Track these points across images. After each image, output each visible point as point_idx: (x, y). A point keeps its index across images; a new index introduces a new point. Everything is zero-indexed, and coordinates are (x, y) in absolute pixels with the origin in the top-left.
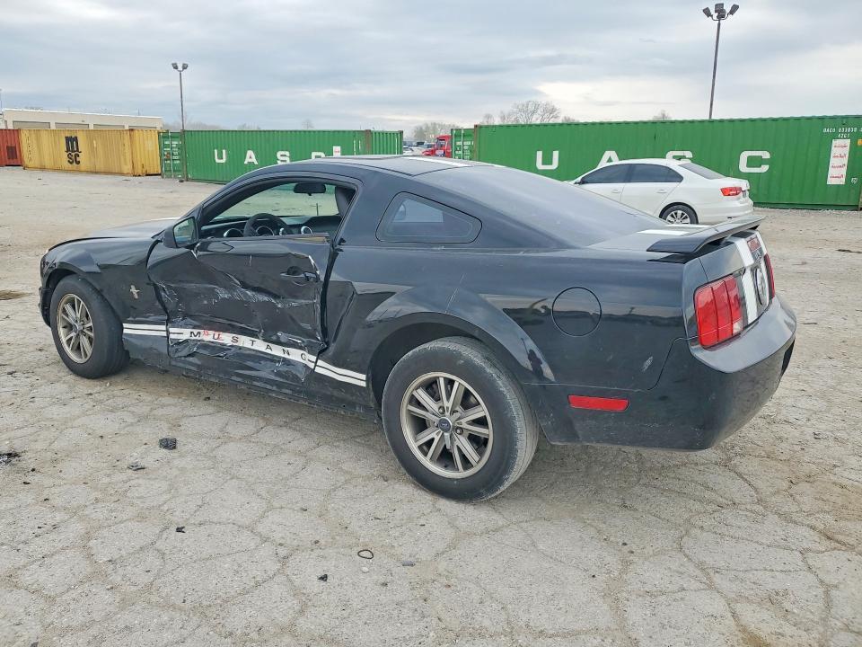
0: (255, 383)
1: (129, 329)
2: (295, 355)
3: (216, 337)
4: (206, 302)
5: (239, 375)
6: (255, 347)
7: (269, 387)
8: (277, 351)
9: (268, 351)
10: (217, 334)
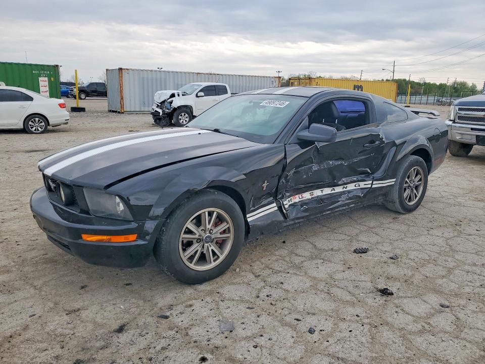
0: (336, 210)
1: (251, 218)
2: (351, 187)
3: (301, 197)
4: (305, 176)
5: (329, 210)
6: (324, 193)
7: (344, 208)
8: (339, 189)
9: (333, 192)
10: (300, 196)
